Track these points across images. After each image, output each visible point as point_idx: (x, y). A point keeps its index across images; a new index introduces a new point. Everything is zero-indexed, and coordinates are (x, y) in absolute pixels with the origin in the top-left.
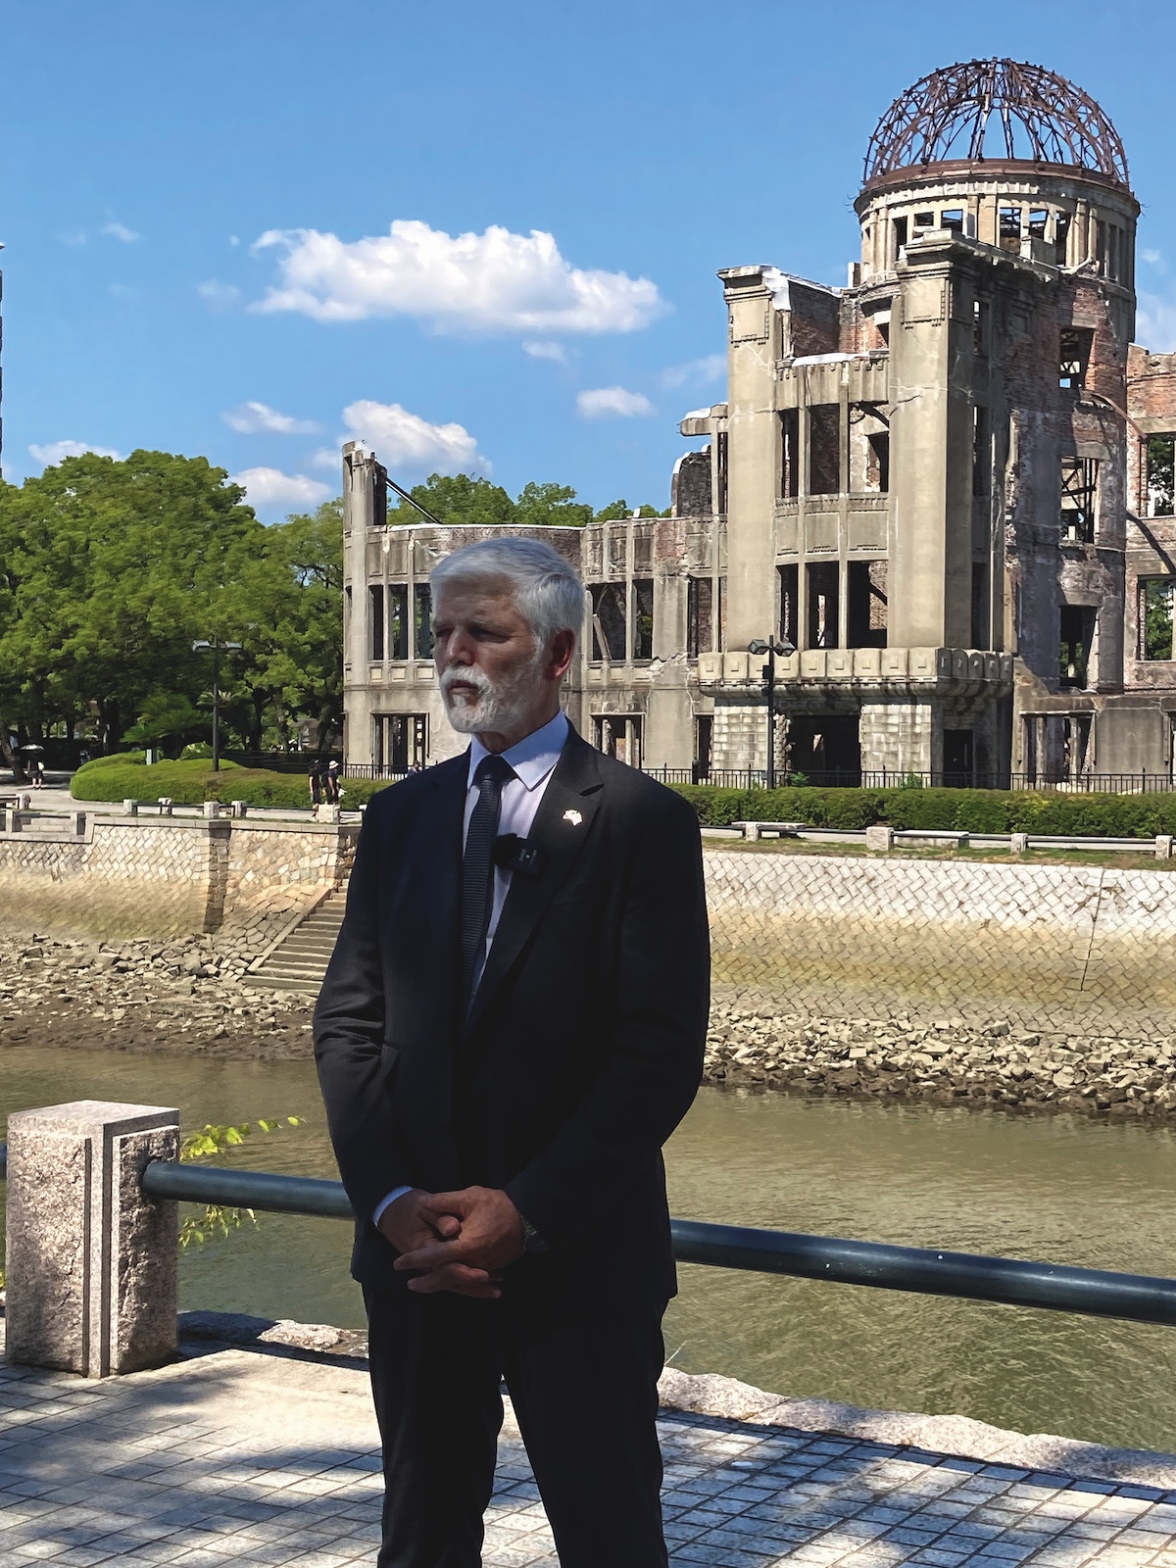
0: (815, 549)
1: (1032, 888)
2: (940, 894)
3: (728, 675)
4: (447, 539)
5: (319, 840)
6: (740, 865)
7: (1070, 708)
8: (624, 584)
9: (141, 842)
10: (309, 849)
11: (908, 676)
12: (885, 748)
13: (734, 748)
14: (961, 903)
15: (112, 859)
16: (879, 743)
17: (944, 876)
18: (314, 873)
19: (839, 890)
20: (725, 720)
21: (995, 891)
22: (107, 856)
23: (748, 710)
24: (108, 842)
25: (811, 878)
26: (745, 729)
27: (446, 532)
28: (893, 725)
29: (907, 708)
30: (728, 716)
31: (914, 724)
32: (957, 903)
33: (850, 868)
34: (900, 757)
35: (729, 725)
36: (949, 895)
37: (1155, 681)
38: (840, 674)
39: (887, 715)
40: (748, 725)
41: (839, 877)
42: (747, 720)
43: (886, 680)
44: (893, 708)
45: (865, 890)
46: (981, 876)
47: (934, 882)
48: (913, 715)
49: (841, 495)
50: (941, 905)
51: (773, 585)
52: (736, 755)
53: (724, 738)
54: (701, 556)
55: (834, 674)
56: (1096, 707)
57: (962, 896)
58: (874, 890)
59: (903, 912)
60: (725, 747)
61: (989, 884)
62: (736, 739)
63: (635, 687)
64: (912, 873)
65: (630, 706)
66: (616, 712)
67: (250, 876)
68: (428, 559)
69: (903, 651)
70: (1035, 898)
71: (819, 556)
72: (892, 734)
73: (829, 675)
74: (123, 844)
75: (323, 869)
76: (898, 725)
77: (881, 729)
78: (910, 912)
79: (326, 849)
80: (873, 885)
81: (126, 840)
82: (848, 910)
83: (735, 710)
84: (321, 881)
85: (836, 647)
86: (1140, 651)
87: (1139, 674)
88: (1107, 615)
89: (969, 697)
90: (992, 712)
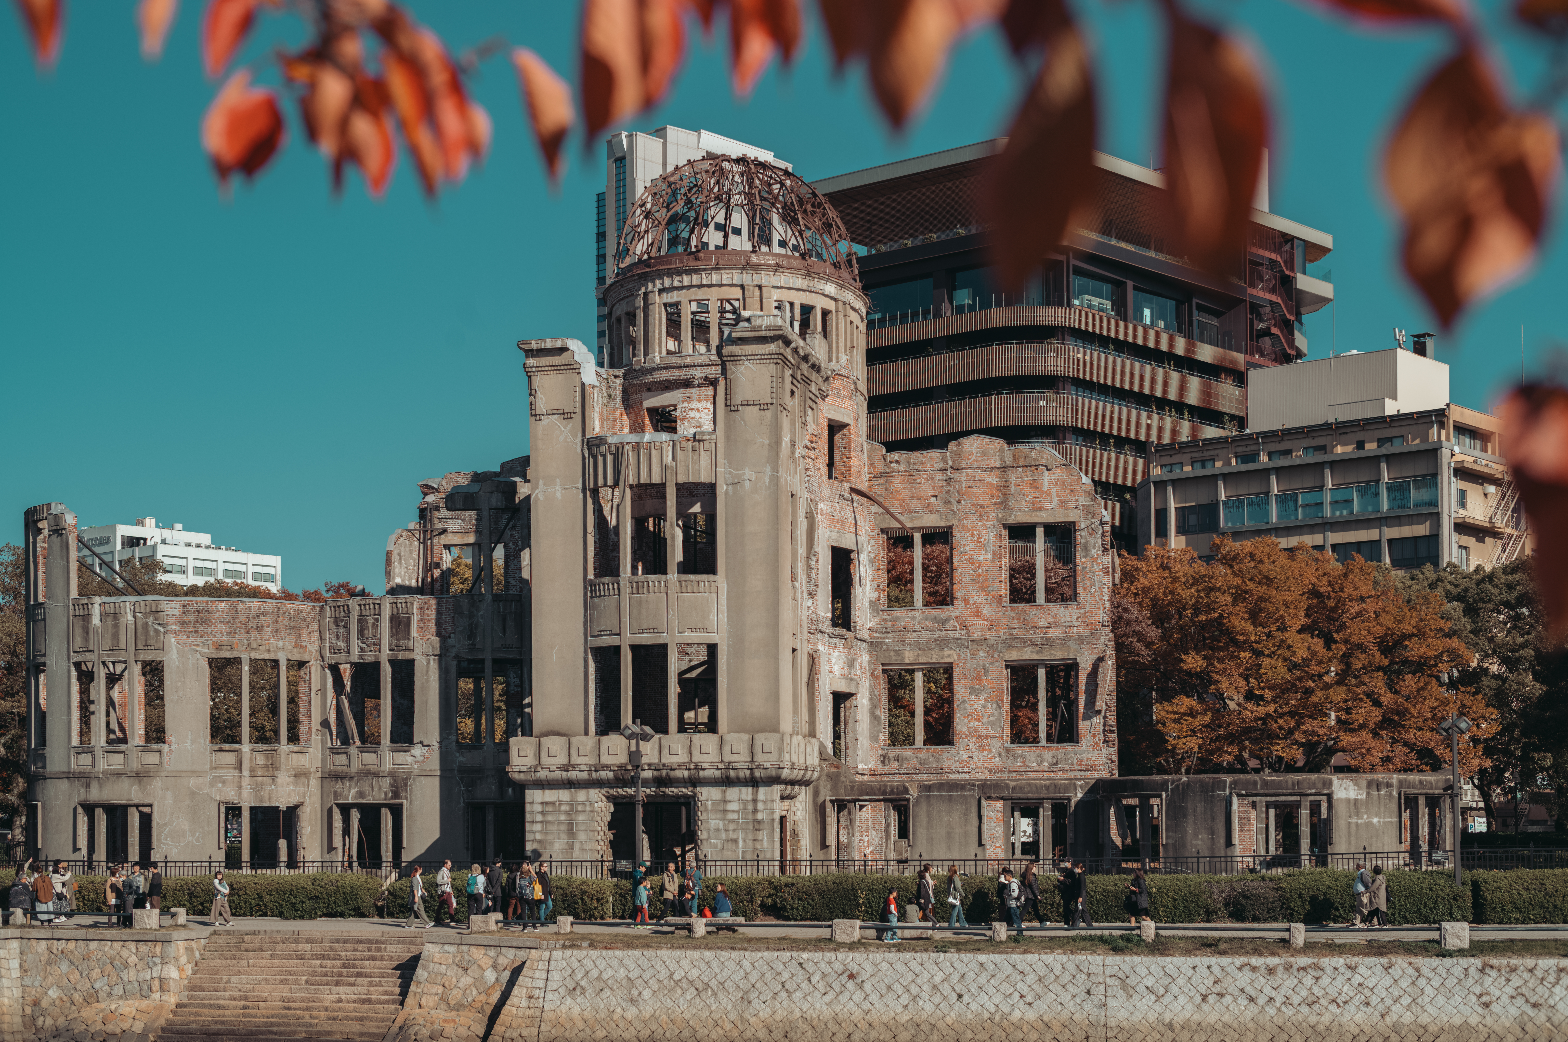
0: (642, 631)
1: (1031, 978)
2: (935, 987)
3: (545, 760)
4: (177, 613)
5: (143, 948)
6: (700, 964)
7: (884, 793)
8: (376, 666)
10: (133, 959)
11: (752, 761)
12: (724, 835)
13: (549, 837)
14: (960, 996)
16: (718, 830)
17: (936, 968)
18: (145, 987)
19: (821, 987)
20: (539, 808)
21: (995, 982)
23: (564, 795)
25: (786, 976)
26: (563, 818)
27: (174, 605)
28: (733, 811)
29: (747, 793)
30: (542, 803)
31: (755, 811)
32: (955, 997)
33: (828, 963)
34: (741, 842)
35: (543, 813)
36: (946, 989)
37: (901, 766)
38: (674, 759)
39: (725, 802)
40: (567, 813)
41: (819, 973)
42: (564, 808)
43: (729, 766)
44: (733, 793)
45: (850, 986)
46: (974, 966)
47: (925, 976)
48: (755, 801)
49: (669, 576)
50: (937, 999)
51: (587, 668)
52: (551, 844)
53: (538, 827)
54: (471, 636)
55: (667, 759)
56: (911, 792)
57: (960, 988)
59: (899, 1009)
60: (538, 836)
61: (986, 975)
62: (553, 828)
63: (393, 774)
64: (899, 966)
65: (386, 794)
66: (369, 800)
67: (54, 992)
68: (152, 633)
69: (746, 737)
70: (1038, 987)
71: (645, 639)
72: (733, 821)
73: (663, 761)
76: (738, 812)
77: (718, 816)
78: (905, 1007)
79: (158, 960)
80: (859, 980)
82: (836, 1007)
83: (550, 795)
84: (155, 996)
85: (666, 732)
86: (883, 737)
87: (884, 759)
88: (863, 701)
89: (794, 782)
90: (802, 798)
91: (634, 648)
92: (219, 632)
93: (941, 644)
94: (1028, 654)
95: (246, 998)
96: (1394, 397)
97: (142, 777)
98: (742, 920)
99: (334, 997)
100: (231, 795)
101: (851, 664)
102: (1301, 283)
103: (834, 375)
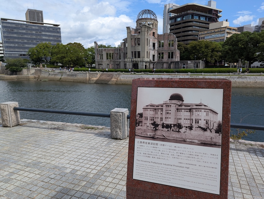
3: (128, 60)
6: (132, 76)
11: (142, 60)
15: (79, 76)
17: (148, 76)
38: (137, 60)
39: (140, 63)
43: (140, 61)
48: (143, 63)
49: (137, 46)
51: (131, 53)
62: (128, 66)
63: (119, 61)
64: (145, 76)
66: (118, 64)
68: (102, 51)
69: (142, 58)
71: (135, 51)
77: (140, 65)
81: (80, 74)
83: (128, 63)
84: (97, 78)
85: (136, 58)
86: (158, 58)
87: (158, 60)
88: (156, 55)
89: (147, 62)
90: (148, 63)
91: (138, 51)
92: (107, 51)
93: (163, 51)
94: (169, 51)
95: (103, 78)
96: (223, 26)
97: (102, 62)
99: (108, 78)
100: (108, 63)
101: (155, 52)
102: (219, 15)
103: (153, 28)
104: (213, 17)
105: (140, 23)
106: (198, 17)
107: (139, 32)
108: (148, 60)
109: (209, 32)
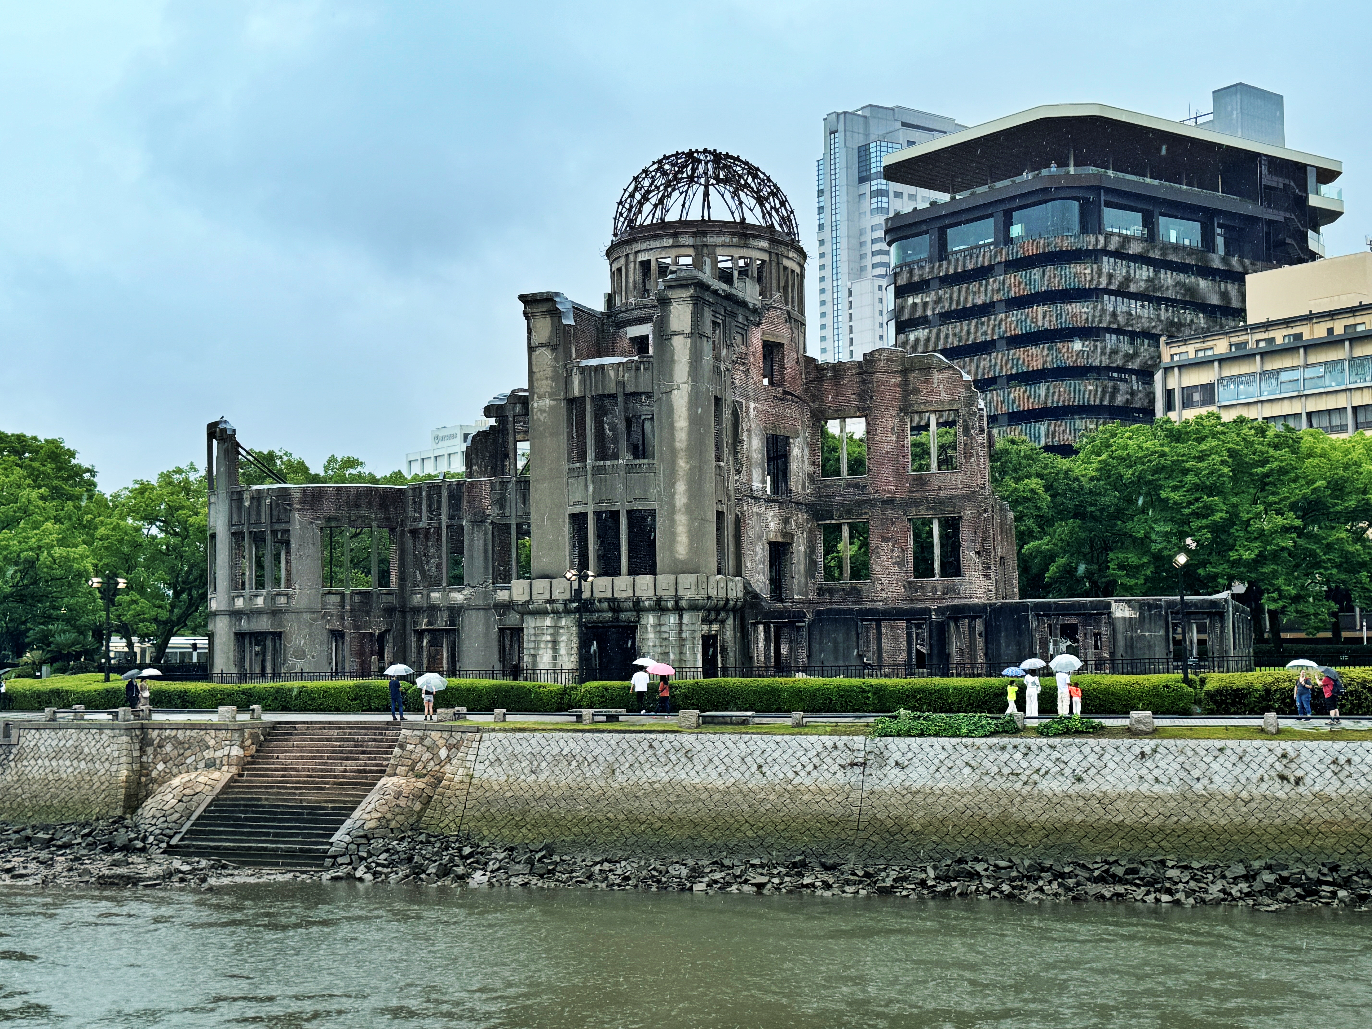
0: (601, 502)
2: (742, 760)
3: (535, 597)
4: (298, 496)
6: (582, 743)
7: (788, 617)
9: (63, 742)
10: (212, 743)
11: (677, 595)
14: (760, 767)
15: (37, 756)
17: (744, 746)
18: (218, 762)
19: (662, 760)
20: (532, 631)
21: (785, 756)
22: (32, 754)
24: (33, 743)
25: (640, 751)
26: (549, 638)
27: (298, 490)
28: (666, 632)
29: (675, 618)
30: (535, 628)
31: (681, 631)
32: (756, 766)
33: (670, 743)
35: (535, 635)
36: (749, 761)
37: (832, 596)
38: (624, 595)
39: (660, 624)
40: (552, 635)
41: (662, 750)
42: (550, 630)
43: (660, 598)
44: (665, 618)
45: (684, 760)
47: (737, 751)
48: (681, 625)
49: (620, 461)
50: (744, 768)
51: (567, 528)
52: (541, 657)
53: (532, 645)
54: (502, 507)
55: (619, 595)
56: (807, 616)
57: (760, 761)
58: (690, 759)
59: (714, 775)
61: (779, 752)
62: (543, 646)
63: (450, 607)
64: (719, 745)
65: (446, 622)
66: (435, 627)
67: (161, 766)
68: (281, 511)
69: (672, 577)
71: (604, 506)
72: (664, 639)
73: (615, 596)
74: (46, 744)
75: (226, 758)
76: (669, 633)
77: (655, 636)
78: (720, 774)
79: (227, 742)
80: (689, 755)
81: (49, 740)
82: (671, 774)
83: (540, 621)
84: (225, 768)
85: (620, 575)
86: (820, 574)
87: (821, 592)
88: (800, 548)
89: (717, 610)
90: (730, 621)
92: (328, 509)
93: (859, 505)
94: (923, 513)
95: (285, 770)
97: (275, 613)
98: (623, 711)
99: (342, 768)
100: (337, 625)
101: (786, 521)
102: (1314, 201)
103: (768, 308)
104: (1270, 222)
105: (646, 265)
106: (1139, 216)
107: (641, 343)
108: (736, 591)
109: (1252, 340)
